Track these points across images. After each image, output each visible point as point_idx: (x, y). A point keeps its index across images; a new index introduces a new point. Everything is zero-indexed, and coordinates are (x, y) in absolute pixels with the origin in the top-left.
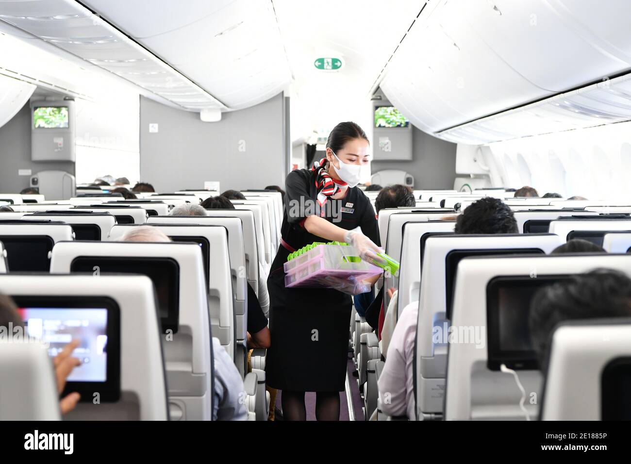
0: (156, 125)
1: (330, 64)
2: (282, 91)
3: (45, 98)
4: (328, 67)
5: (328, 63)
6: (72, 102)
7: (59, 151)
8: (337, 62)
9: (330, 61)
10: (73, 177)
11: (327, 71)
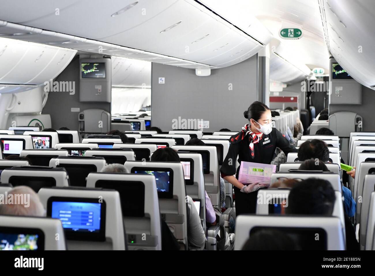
0: (163, 79)
1: (293, 33)
2: (256, 53)
3: (90, 56)
4: (291, 36)
5: (291, 32)
6: (109, 59)
7: (98, 95)
8: (298, 32)
9: (292, 30)
10: (109, 114)
11: (290, 38)
